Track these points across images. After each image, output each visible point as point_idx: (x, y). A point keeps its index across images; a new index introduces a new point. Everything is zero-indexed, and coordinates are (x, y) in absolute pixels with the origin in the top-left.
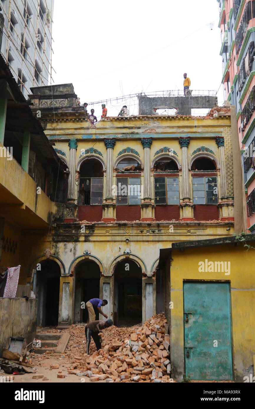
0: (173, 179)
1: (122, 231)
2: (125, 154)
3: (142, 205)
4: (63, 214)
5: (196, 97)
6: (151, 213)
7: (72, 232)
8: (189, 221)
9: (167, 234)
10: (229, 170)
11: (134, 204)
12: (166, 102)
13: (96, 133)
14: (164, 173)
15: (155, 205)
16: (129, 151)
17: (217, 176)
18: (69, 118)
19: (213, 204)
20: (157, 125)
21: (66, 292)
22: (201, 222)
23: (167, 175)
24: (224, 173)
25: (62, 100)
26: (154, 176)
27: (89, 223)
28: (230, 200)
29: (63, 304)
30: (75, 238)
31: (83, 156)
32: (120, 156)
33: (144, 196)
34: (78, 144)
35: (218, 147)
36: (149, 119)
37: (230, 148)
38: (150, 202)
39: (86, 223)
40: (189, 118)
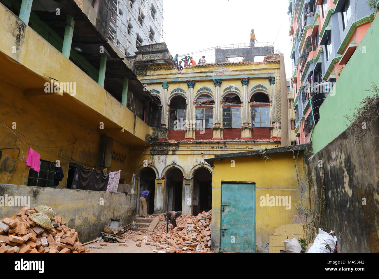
0: (237, 109)
1: (199, 148)
2: (202, 91)
3: (213, 128)
4: (157, 135)
5: (257, 47)
6: (220, 134)
7: (164, 148)
8: (247, 140)
9: (231, 149)
10: (278, 101)
12: (235, 52)
13: (182, 77)
14: (230, 105)
15: (223, 129)
16: (204, 89)
17: (269, 106)
18: (162, 67)
19: (266, 127)
20: (225, 69)
21: (159, 190)
22: (256, 141)
23: (232, 106)
24: (274, 104)
25: (158, 54)
26: (223, 107)
27: (176, 141)
28: (278, 124)
29: (157, 198)
30: (166, 152)
31: (172, 94)
32: (198, 93)
33: (215, 122)
34: (169, 85)
35: (271, 85)
36: (219, 66)
37: (279, 85)
38: (219, 126)
39: (173, 142)
40: (249, 64)
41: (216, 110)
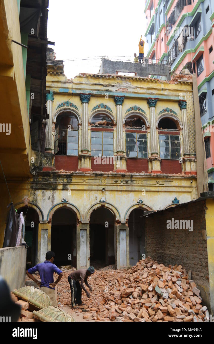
0: (142, 135)
1: (97, 181)
2: (99, 109)
4: (41, 163)
6: (124, 165)
7: (50, 180)
8: (158, 174)
9: (139, 185)
10: (190, 130)
12: (126, 66)
13: (73, 87)
15: (127, 158)
16: (102, 107)
17: (180, 134)
19: (176, 159)
20: (129, 85)
21: (44, 238)
24: (186, 132)
26: (126, 131)
27: (68, 172)
28: (192, 156)
29: (42, 249)
30: (53, 186)
31: (59, 108)
32: (94, 111)
33: (118, 149)
34: (55, 96)
35: (181, 110)
36: (122, 79)
37: (192, 110)
38: (123, 155)
39: (64, 172)
40: (157, 82)
41: (118, 134)
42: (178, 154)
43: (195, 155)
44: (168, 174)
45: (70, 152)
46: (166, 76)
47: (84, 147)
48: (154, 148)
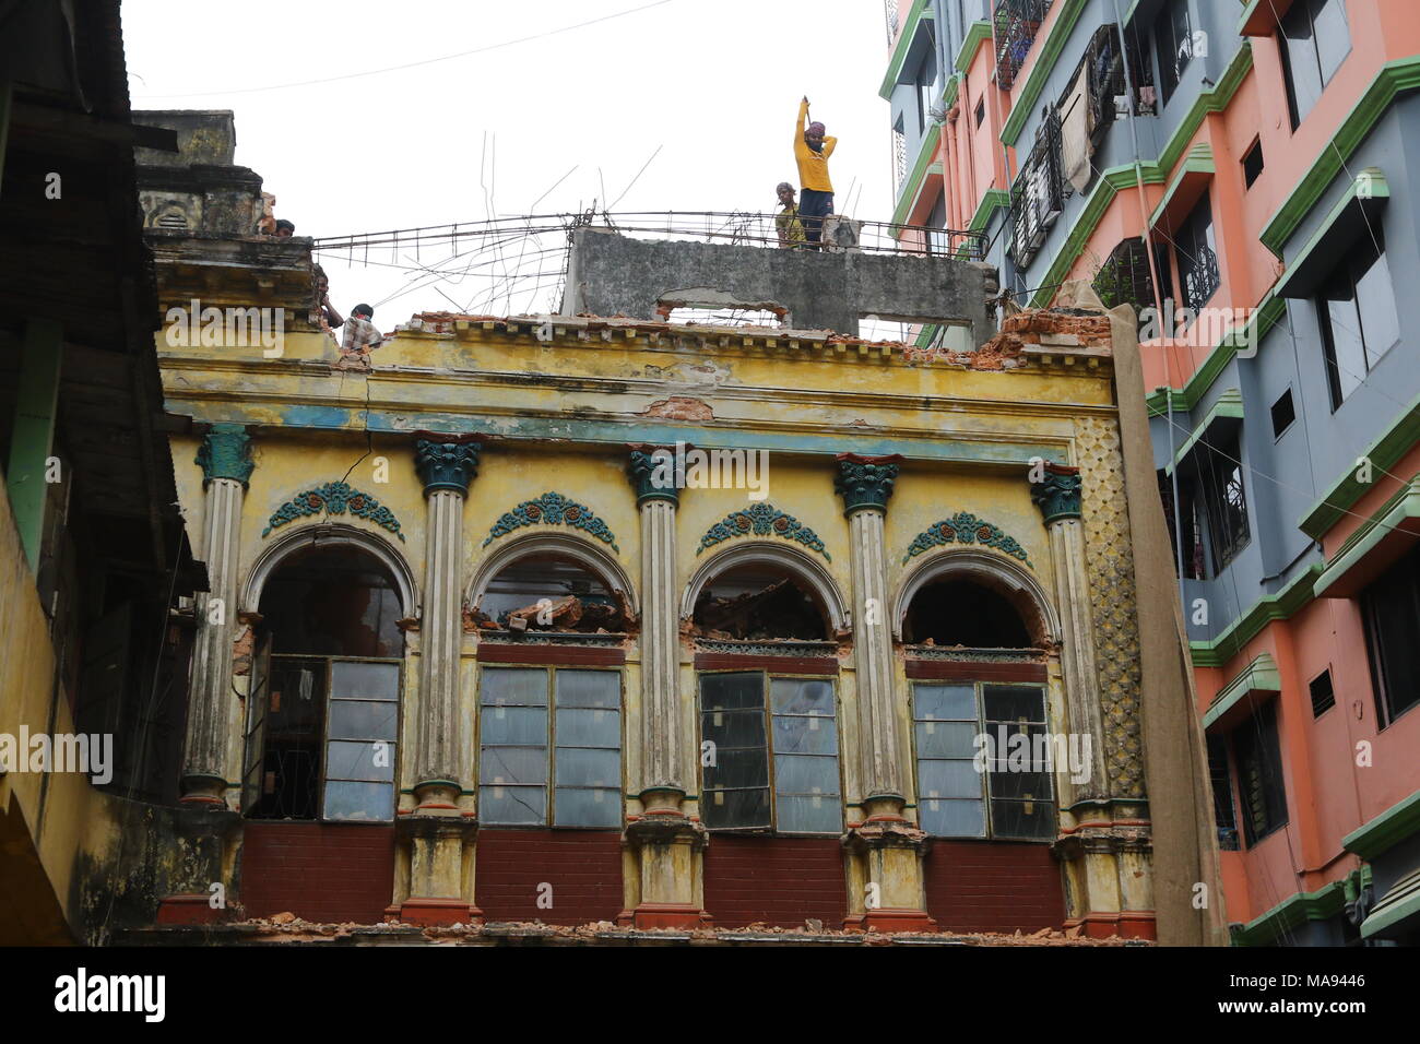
0: (805, 685)
2: (532, 529)
3: (631, 832)
4: (150, 870)
5: (882, 257)
6: (684, 881)
8: (906, 934)
10: (1110, 647)
11: (585, 824)
12: (723, 271)
13: (372, 398)
14: (754, 652)
15: (707, 835)
16: (552, 513)
17: (1044, 679)
19: (1028, 839)
20: (718, 378)
22: (977, 942)
23: (775, 666)
24: (1085, 665)
25: (170, 196)
26: (700, 662)
27: (319, 927)
28: (1123, 816)
31: (284, 527)
32: (504, 540)
33: (647, 778)
34: (258, 455)
35: (1047, 525)
36: (672, 346)
37: (1114, 529)
38: (681, 816)
39: (296, 930)
40: (893, 357)
41: (651, 680)
42: (1036, 806)
43: (1143, 809)
44: (976, 935)
45: (339, 803)
46: (967, 323)
47: (432, 765)
48: (878, 769)
